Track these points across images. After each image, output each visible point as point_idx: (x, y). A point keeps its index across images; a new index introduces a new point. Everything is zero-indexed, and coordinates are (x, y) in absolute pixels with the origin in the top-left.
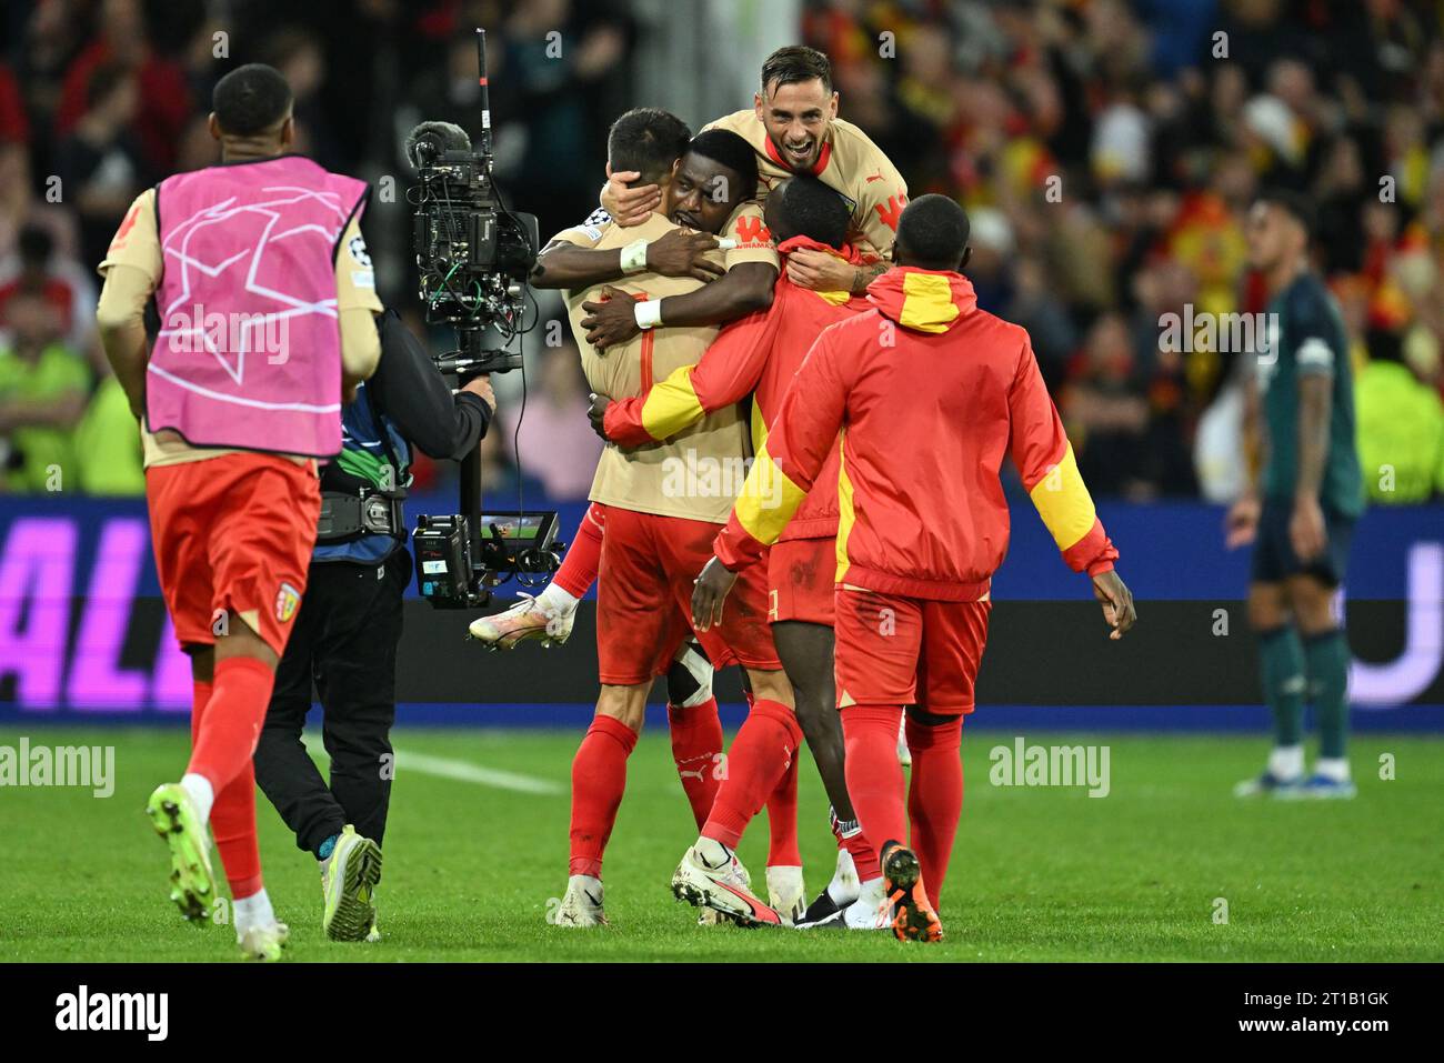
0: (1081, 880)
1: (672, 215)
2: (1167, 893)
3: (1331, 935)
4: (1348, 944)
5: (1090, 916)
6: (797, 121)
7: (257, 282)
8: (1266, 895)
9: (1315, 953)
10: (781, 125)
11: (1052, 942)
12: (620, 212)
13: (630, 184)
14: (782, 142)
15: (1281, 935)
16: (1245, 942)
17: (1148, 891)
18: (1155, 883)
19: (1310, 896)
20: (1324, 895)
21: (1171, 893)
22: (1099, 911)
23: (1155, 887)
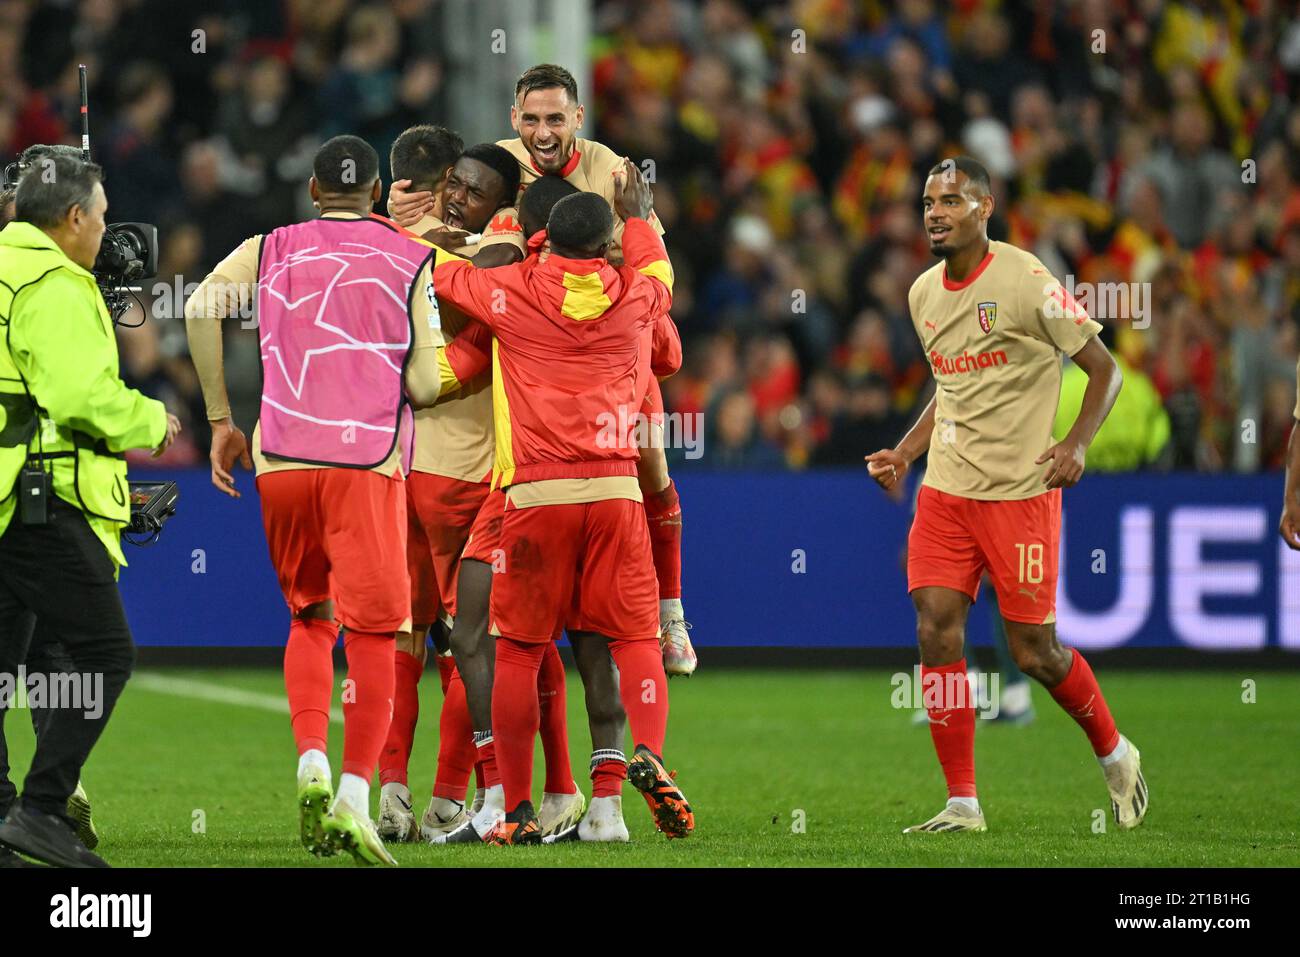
0: (836, 800)
1: (445, 216)
2: (911, 811)
3: (1055, 847)
4: (1068, 855)
5: (845, 832)
6: (543, 122)
7: (324, 319)
8: (998, 813)
9: (1040, 863)
10: (530, 128)
11: (811, 854)
12: (398, 214)
13: (407, 190)
14: (531, 143)
15: (1011, 847)
16: (979, 854)
17: (895, 810)
18: (900, 803)
19: (1036, 814)
20: (1047, 813)
21: (915, 811)
22: (852, 828)
23: (901, 807)
